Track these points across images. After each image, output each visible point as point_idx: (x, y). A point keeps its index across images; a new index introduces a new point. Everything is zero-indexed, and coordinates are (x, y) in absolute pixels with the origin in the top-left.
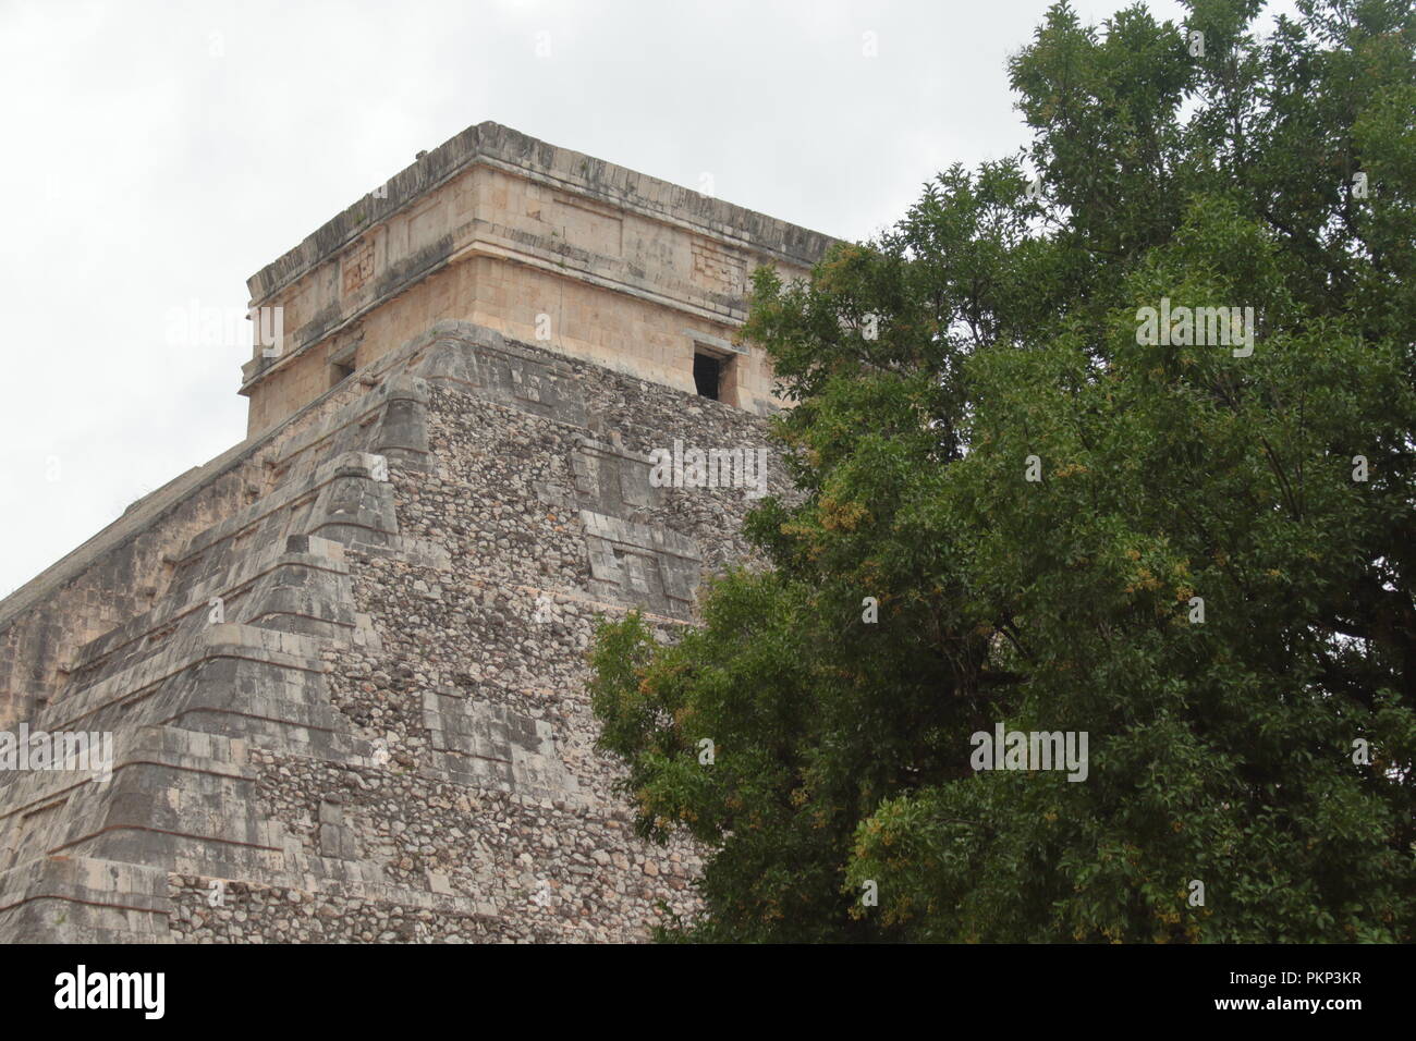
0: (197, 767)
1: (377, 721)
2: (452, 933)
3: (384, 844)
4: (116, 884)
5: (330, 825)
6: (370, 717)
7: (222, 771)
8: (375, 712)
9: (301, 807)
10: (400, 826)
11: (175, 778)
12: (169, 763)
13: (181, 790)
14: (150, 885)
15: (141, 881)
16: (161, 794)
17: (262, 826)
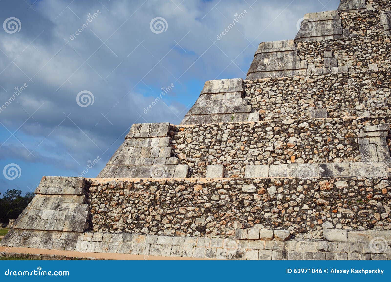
0: (275, 51)
1: (362, 28)
2: (366, 79)
3: (351, 60)
4: (223, 86)
5: (327, 58)
6: (360, 28)
7: (284, 50)
8: (361, 26)
9: (317, 55)
10: (358, 53)
11: (267, 56)
12: (265, 52)
13: (269, 59)
14: (236, 84)
15: (232, 84)
16: (261, 61)
17: (298, 63)
